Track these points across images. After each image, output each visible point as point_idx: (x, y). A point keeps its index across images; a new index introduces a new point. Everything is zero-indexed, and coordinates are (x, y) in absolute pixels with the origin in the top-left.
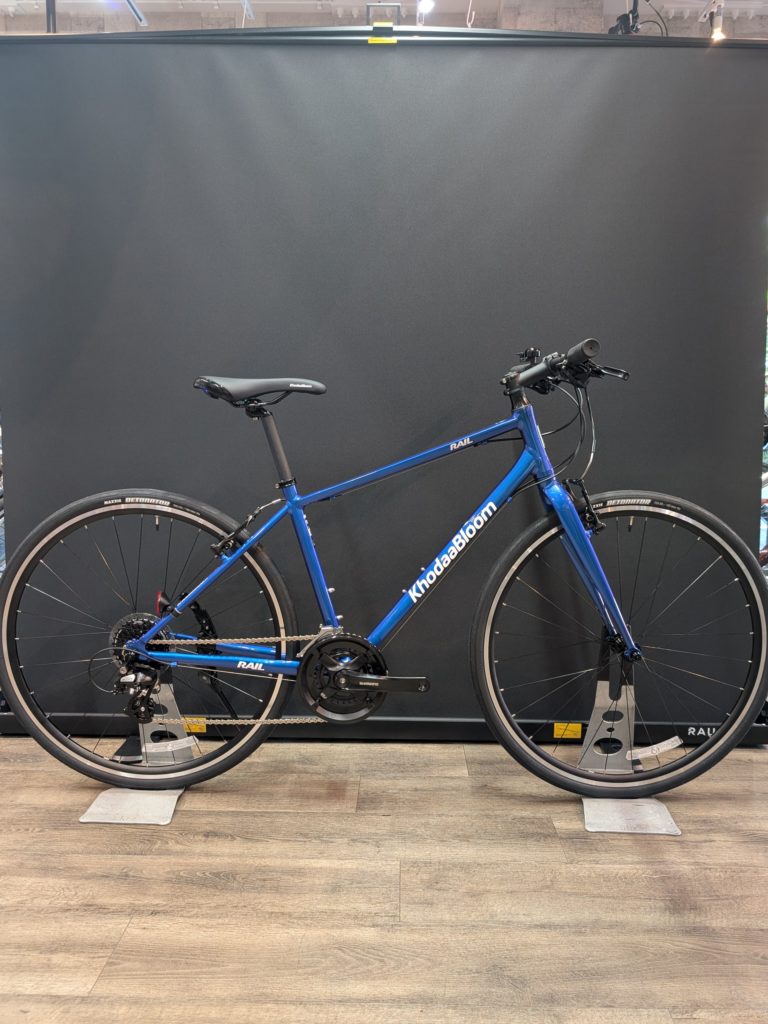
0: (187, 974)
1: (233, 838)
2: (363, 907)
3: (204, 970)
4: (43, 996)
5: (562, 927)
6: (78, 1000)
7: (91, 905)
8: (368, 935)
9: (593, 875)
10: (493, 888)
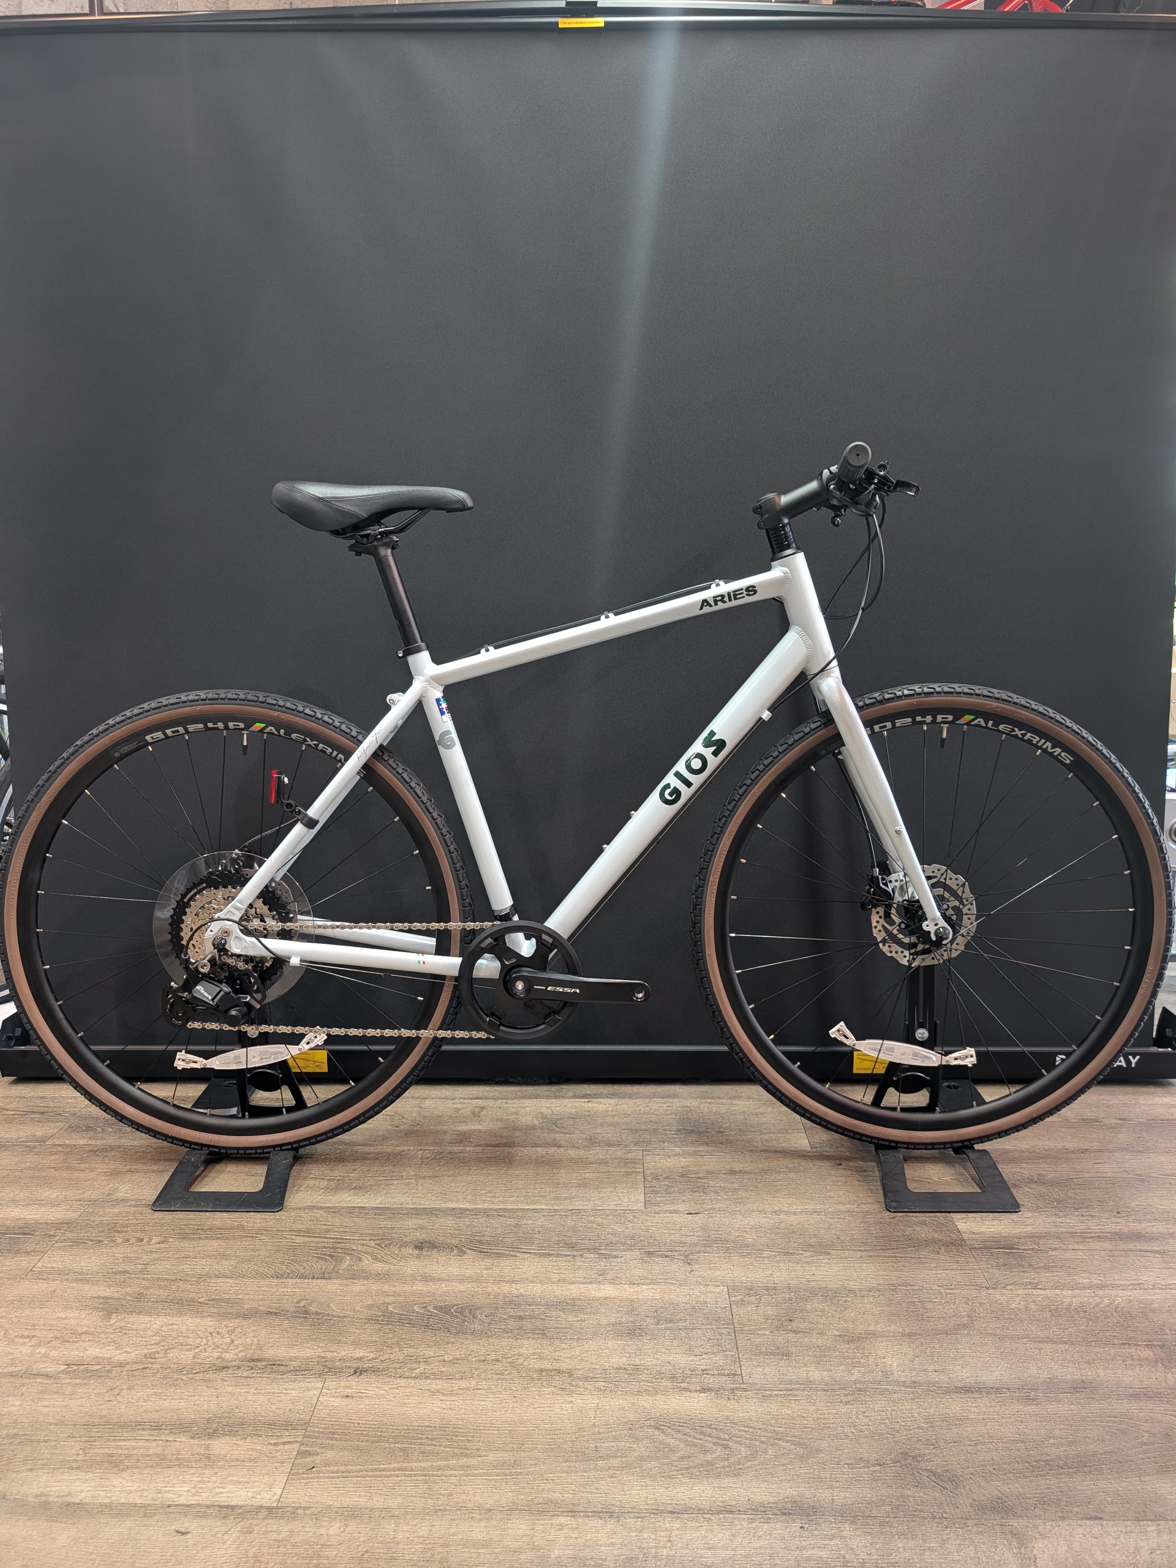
0: (424, 1469)
1: (462, 1252)
2: (682, 1360)
3: (453, 1462)
4: (208, 1507)
5: (998, 1390)
6: (264, 1513)
7: (258, 1360)
8: (696, 1404)
9: (1032, 1306)
10: (879, 1328)
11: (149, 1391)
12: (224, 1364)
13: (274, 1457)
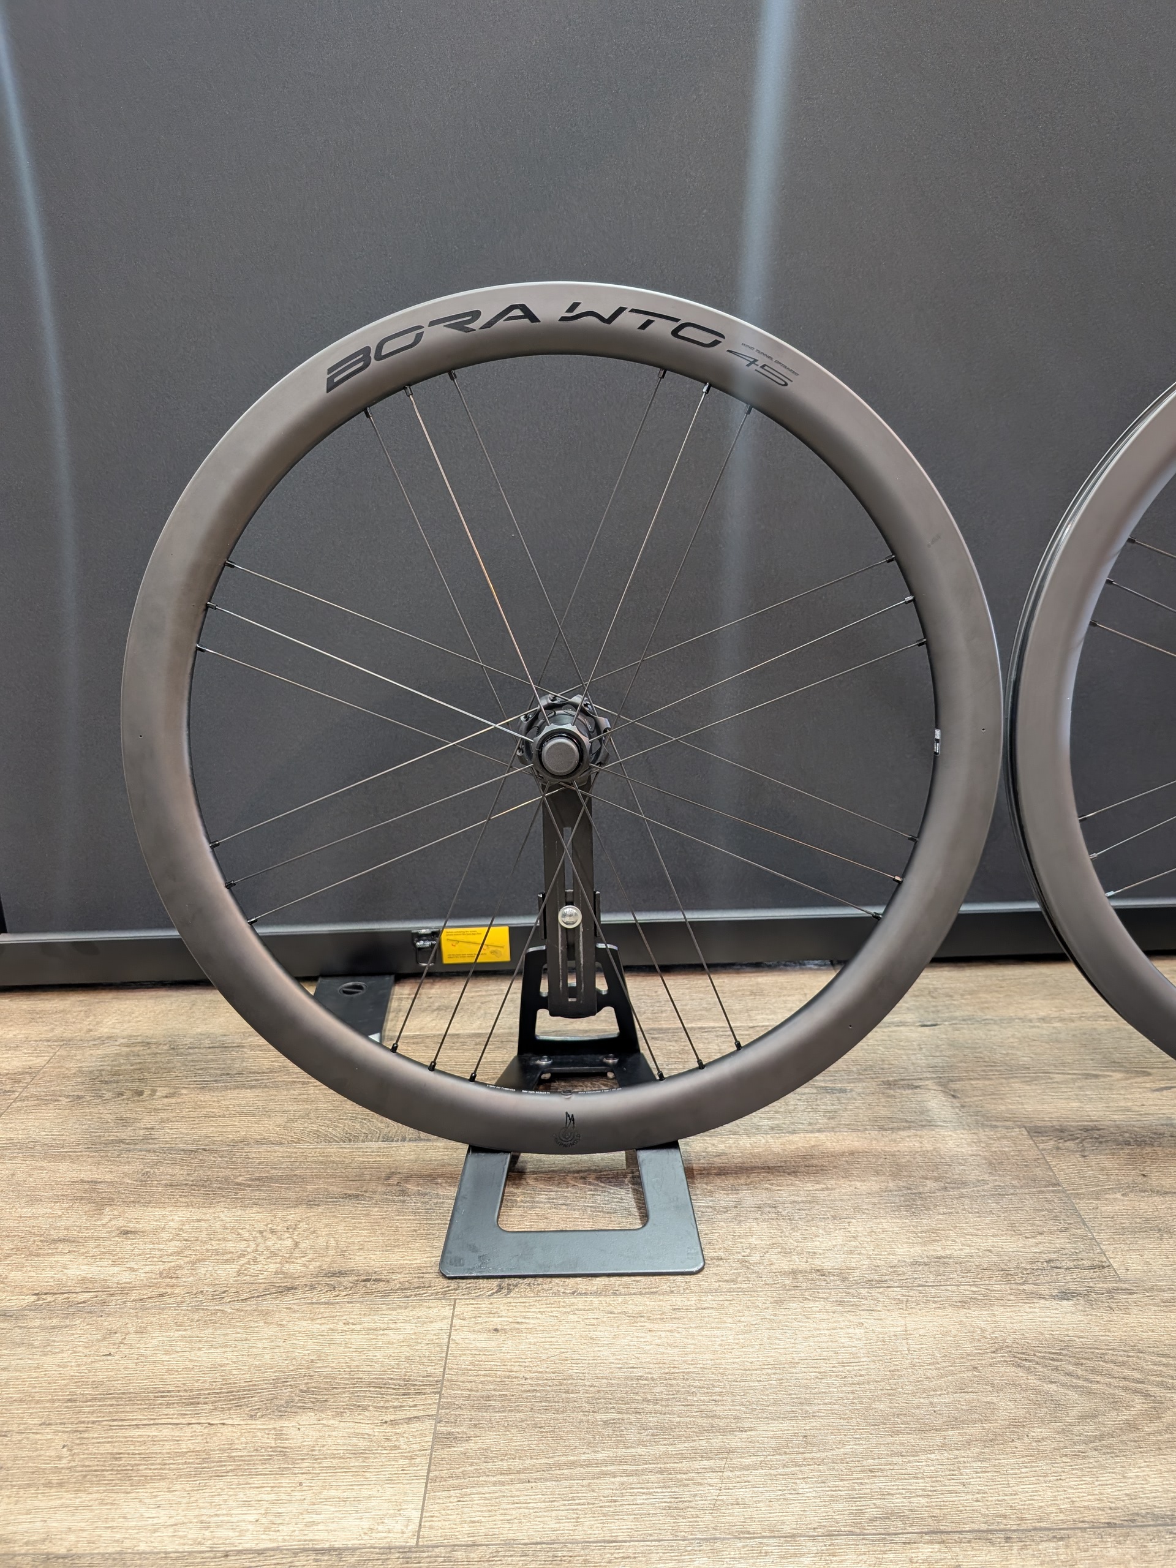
6: (395, 1560)
7: (341, 1274)
11: (174, 1334)
12: (289, 1283)
13: (396, 1447)
